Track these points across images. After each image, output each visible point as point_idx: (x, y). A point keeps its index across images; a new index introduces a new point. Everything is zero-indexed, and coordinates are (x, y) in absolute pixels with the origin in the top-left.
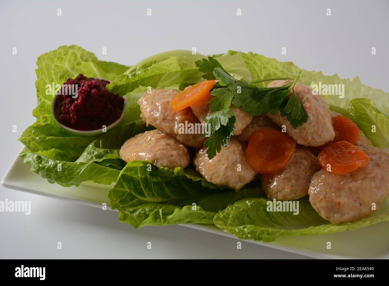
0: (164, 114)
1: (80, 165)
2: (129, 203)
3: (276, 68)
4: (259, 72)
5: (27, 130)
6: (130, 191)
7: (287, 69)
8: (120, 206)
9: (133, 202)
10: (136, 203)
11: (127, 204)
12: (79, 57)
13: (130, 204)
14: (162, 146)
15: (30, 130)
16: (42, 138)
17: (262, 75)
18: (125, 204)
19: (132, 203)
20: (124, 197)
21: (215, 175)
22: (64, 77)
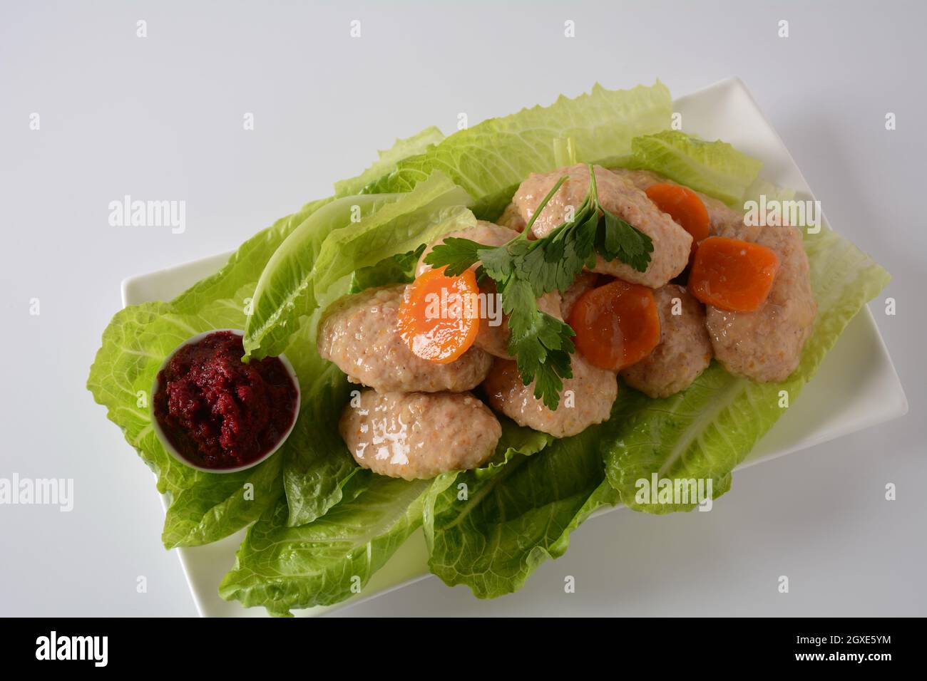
0: (410, 368)
1: (357, 561)
2: (460, 552)
3: (469, 140)
4: (449, 165)
5: (167, 523)
6: (444, 530)
7: (485, 131)
8: (452, 569)
9: (464, 545)
10: (469, 544)
11: (458, 556)
12: (135, 321)
13: (462, 553)
14: (448, 426)
15: (172, 518)
16: (211, 524)
17: (455, 166)
18: (456, 559)
19: (463, 549)
20: (446, 549)
21: (567, 422)
22: (136, 374)
